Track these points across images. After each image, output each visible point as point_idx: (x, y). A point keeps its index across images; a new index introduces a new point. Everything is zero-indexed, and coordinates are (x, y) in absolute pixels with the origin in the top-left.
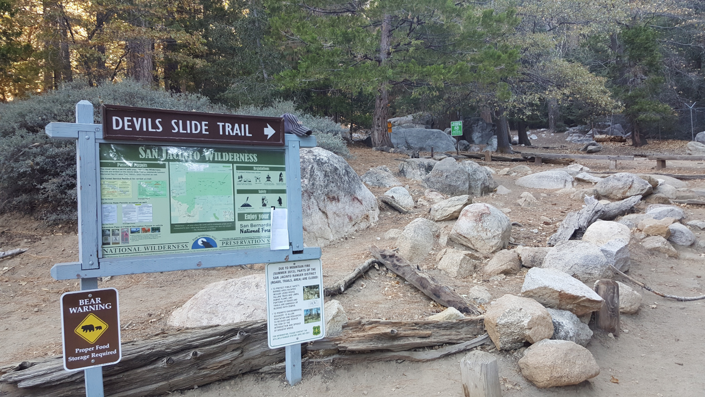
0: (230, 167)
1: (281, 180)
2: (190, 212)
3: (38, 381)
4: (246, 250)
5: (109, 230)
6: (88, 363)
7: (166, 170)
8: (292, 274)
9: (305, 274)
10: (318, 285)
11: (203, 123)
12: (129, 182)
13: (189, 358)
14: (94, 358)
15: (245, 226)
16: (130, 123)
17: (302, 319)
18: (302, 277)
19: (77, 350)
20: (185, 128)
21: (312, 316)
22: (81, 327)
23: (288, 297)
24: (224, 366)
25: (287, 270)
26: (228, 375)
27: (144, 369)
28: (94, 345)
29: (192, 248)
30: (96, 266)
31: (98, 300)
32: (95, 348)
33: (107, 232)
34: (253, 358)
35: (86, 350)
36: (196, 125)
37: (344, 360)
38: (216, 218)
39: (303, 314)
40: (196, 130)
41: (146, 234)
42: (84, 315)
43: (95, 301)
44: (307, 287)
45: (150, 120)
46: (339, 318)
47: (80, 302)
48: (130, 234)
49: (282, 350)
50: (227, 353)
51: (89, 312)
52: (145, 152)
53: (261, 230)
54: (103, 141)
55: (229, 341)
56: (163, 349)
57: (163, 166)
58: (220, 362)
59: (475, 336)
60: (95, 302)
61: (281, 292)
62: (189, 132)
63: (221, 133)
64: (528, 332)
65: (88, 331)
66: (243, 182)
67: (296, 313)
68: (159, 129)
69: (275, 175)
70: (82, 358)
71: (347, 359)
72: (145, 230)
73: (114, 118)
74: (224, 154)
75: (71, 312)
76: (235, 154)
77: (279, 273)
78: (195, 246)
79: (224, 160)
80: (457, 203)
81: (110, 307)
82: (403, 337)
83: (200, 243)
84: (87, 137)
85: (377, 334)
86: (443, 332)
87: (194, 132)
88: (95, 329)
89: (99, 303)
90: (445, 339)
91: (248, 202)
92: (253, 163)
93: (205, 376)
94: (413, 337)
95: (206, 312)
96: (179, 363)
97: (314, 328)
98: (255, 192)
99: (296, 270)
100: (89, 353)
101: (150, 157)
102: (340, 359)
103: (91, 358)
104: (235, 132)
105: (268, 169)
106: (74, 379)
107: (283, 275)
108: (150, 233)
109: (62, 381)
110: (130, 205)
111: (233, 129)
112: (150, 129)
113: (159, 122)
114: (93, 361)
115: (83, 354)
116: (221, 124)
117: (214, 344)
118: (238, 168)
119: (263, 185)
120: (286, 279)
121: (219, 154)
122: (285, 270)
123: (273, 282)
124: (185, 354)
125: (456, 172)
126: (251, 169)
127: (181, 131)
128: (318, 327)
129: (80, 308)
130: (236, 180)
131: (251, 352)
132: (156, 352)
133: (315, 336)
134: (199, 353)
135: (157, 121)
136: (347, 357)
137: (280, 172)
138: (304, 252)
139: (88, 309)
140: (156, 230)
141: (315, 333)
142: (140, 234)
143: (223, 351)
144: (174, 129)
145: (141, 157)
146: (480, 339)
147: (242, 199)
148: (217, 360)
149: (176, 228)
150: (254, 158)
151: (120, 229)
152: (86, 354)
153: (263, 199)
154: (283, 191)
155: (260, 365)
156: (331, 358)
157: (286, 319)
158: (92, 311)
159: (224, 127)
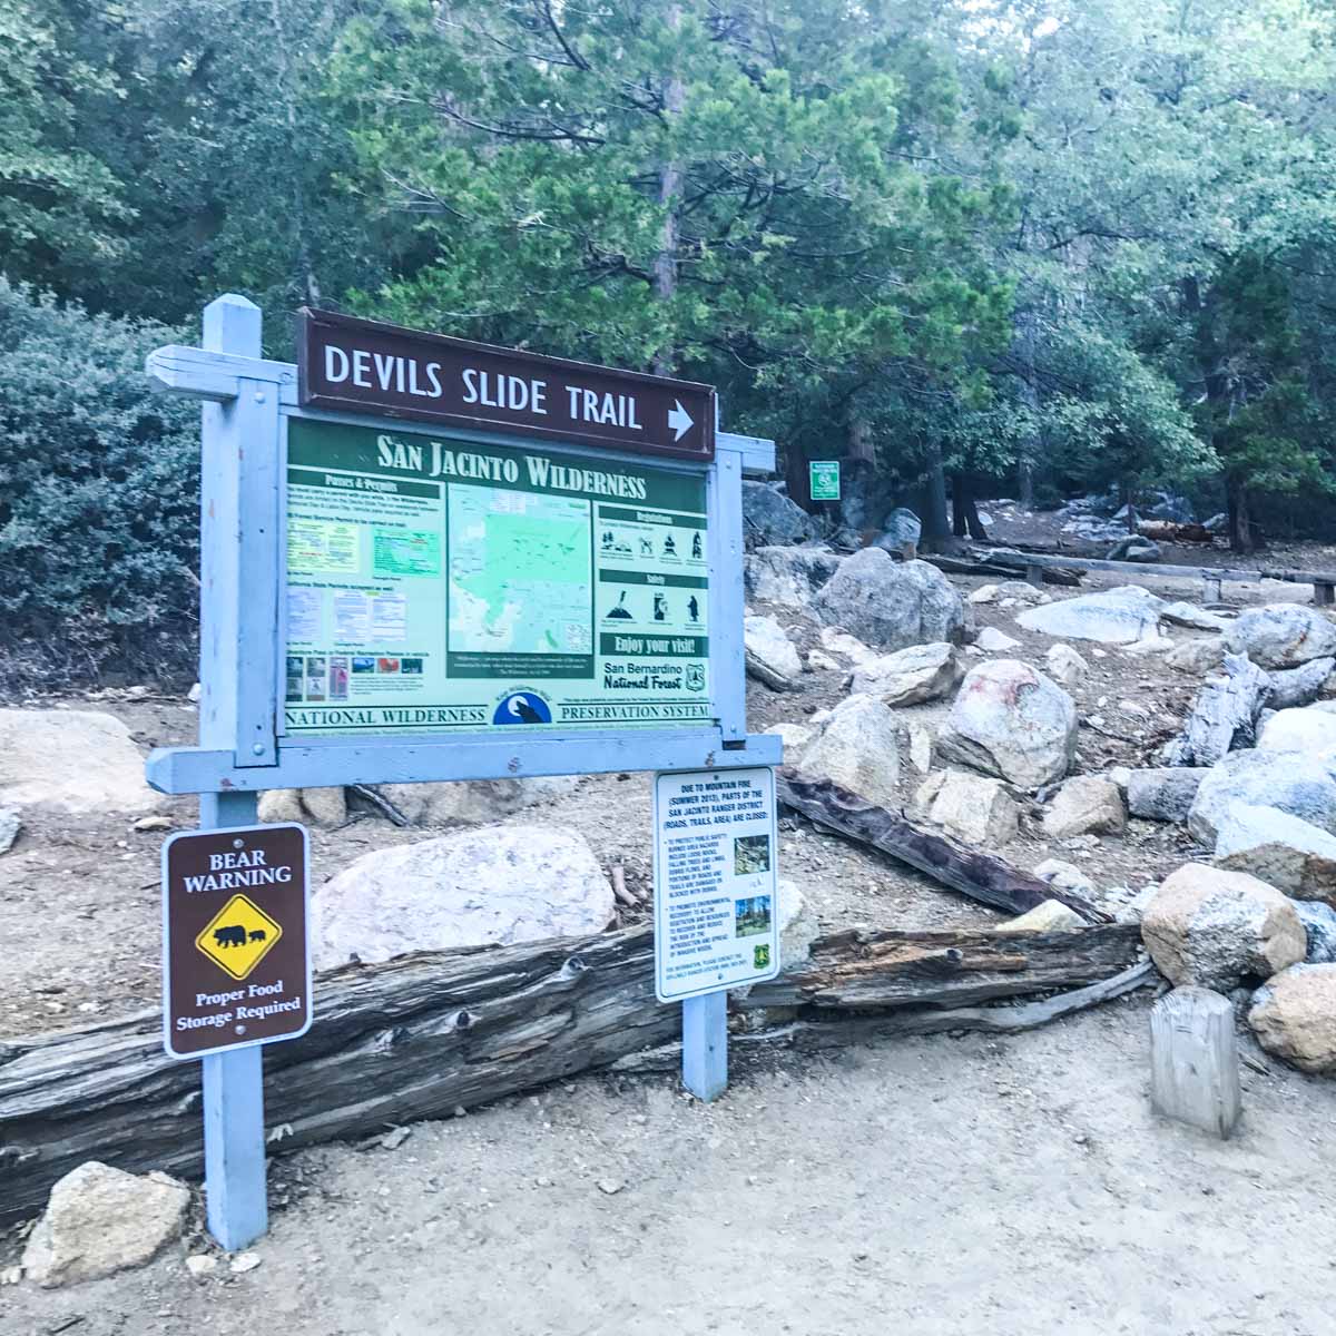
0: (583, 507)
1: (696, 552)
2: (492, 622)
3: (46, 1100)
4: (618, 732)
5: (301, 660)
6: (225, 1036)
7: (439, 504)
8: (710, 804)
9: (742, 806)
10: (767, 836)
11: (535, 384)
12: (353, 530)
13: (445, 1030)
14: (243, 1022)
15: (616, 670)
16: (367, 369)
17: (729, 925)
18: (731, 814)
19: (200, 998)
20: (493, 395)
21: (753, 916)
22: (212, 932)
23: (701, 865)
24: (528, 1054)
25: (699, 794)
26: (538, 1078)
27: (332, 1061)
28: (243, 985)
29: (496, 722)
30: (269, 758)
31: (258, 856)
32: (247, 990)
33: (296, 665)
34: (599, 1035)
35: (222, 999)
36: (518, 387)
37: (822, 1033)
38: (552, 642)
39: (731, 909)
40: (518, 401)
41: (386, 675)
42: (219, 900)
43: (250, 858)
44: (742, 840)
45: (413, 364)
46: (803, 927)
47: (213, 862)
48: (349, 673)
49: (677, 1008)
50: (536, 1018)
51: (235, 891)
52: (392, 449)
53: (650, 681)
54: (297, 413)
55: (540, 986)
56: (377, 1005)
57: (433, 492)
58: (523, 1043)
59: (1121, 969)
60: (251, 861)
61: (687, 852)
62: (502, 404)
63: (574, 416)
64: (1262, 949)
65: (231, 943)
66: (612, 549)
67: (719, 908)
68: (433, 390)
69: (683, 536)
70: (212, 1020)
71: (829, 1033)
72: (388, 667)
73: (330, 350)
74: (572, 471)
75: (190, 889)
76: (596, 474)
77: (682, 801)
78: (502, 716)
79: (572, 488)
80: (924, 662)
81: (288, 877)
82: (965, 970)
83: (512, 707)
84: (259, 396)
85: (908, 963)
86: (1053, 959)
87: (513, 406)
88: (249, 939)
89: (260, 867)
90: (1058, 974)
91: (626, 606)
92: (637, 502)
93: (485, 1080)
94: (989, 970)
95: (378, 929)
96: (423, 1045)
97: (757, 950)
98: (640, 578)
99: (719, 793)
100: (231, 1007)
101: (404, 466)
102: (810, 1032)
103: (235, 1022)
104: (605, 414)
105: (669, 520)
106: (146, 1090)
107: (690, 806)
108: (398, 674)
109: (112, 1100)
110: (353, 592)
111: (599, 407)
112: (413, 390)
113: (435, 370)
114: (240, 1029)
115: (215, 1009)
116: (574, 391)
117: (505, 994)
118: (605, 513)
119: (656, 564)
120: (697, 816)
121: (562, 470)
122: (695, 793)
123: (668, 825)
124: (432, 1022)
125: (893, 585)
126: (631, 516)
127: (484, 401)
128: (765, 948)
129: (211, 878)
130: (599, 543)
131: (595, 1017)
132: (360, 1013)
133: (759, 972)
134: (473, 1019)
135: (430, 368)
136: (829, 1027)
137: (693, 532)
138: (747, 745)
139: (233, 881)
140: (413, 665)
141: (759, 964)
142: (375, 675)
143: (527, 1012)
144: (469, 395)
145: (382, 463)
146: (1135, 974)
147: (609, 595)
148: (514, 1037)
149: (461, 665)
150: (637, 488)
151: (327, 657)
152: (223, 1010)
153: (657, 600)
154: (698, 582)
155: (612, 1053)
156: (789, 1031)
157: (696, 924)
158: (243, 889)
159: (580, 397)
